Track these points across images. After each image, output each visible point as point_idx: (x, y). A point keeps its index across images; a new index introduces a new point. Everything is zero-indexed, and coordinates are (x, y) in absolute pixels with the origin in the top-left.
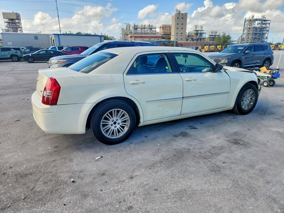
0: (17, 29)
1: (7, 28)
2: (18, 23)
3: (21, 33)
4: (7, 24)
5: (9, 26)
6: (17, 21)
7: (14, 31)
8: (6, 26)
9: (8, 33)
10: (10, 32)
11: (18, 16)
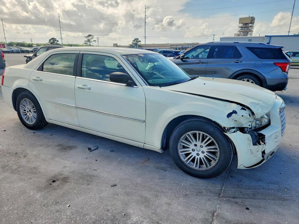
0: (248, 33)
1: (239, 33)
2: (251, 27)
3: (251, 37)
4: (240, 28)
5: (241, 31)
6: (250, 25)
7: (244, 35)
8: (239, 30)
9: (239, 37)
10: (241, 36)
11: (253, 20)
